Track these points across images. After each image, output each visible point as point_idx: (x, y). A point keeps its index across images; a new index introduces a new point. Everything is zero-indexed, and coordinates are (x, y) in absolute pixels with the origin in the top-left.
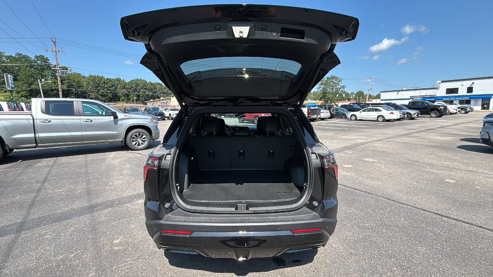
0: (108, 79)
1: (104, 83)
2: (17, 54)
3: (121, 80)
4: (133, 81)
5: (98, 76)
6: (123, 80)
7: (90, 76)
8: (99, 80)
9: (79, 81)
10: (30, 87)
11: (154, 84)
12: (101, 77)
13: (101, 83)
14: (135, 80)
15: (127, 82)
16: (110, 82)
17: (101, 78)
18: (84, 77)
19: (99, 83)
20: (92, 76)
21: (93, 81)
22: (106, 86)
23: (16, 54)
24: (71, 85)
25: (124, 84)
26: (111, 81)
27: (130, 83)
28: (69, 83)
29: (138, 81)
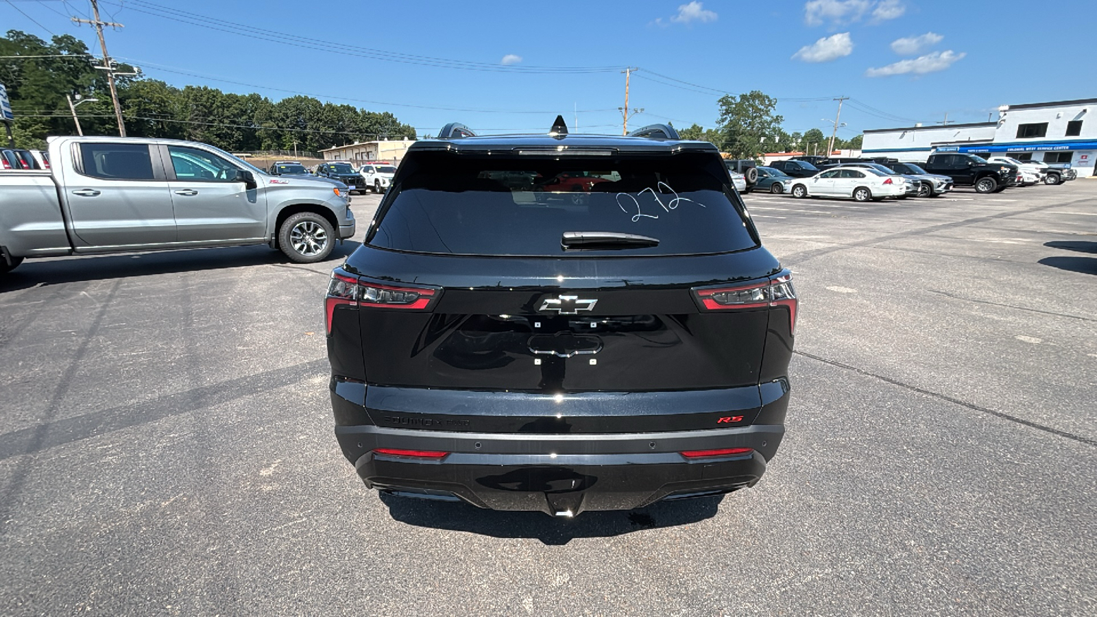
0: (229, 96)
1: (223, 106)
2: (11, 31)
3: (260, 99)
4: (289, 101)
5: (205, 89)
6: (266, 98)
7: (188, 87)
8: (208, 98)
9: (163, 101)
10: (51, 113)
11: (337, 110)
12: (213, 91)
13: (214, 106)
14: (292, 99)
15: (274, 104)
16: (235, 103)
17: (214, 94)
18: (175, 91)
19: (211, 106)
20: (193, 89)
21: (195, 100)
22: (227, 113)
23: (8, 32)
24: (145, 110)
25: (270, 109)
26: (237, 101)
27: (281, 105)
28: (139, 106)
29: (301, 102)
